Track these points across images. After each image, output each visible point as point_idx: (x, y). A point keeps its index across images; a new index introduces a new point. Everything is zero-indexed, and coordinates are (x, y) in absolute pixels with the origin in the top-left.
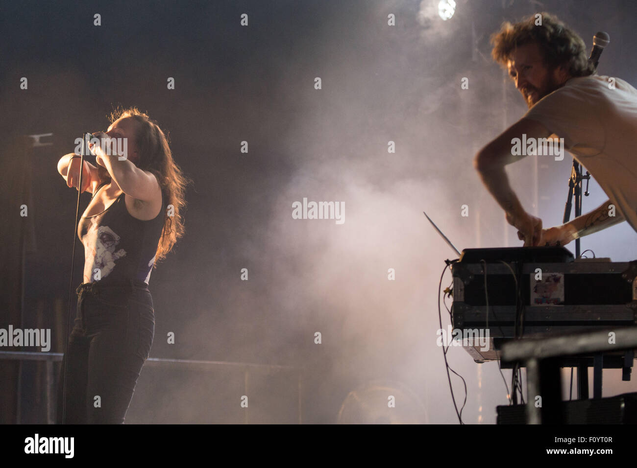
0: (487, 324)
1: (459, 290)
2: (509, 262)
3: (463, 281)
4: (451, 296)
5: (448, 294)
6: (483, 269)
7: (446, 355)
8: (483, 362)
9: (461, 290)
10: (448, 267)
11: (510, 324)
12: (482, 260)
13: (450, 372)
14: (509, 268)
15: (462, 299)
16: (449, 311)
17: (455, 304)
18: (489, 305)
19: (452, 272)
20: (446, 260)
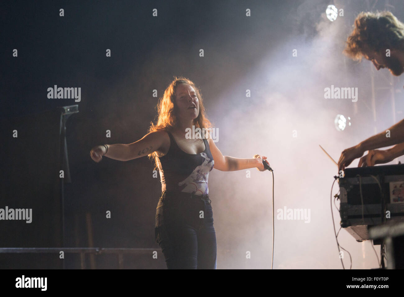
0: (363, 216)
1: (344, 196)
2: (375, 175)
3: (346, 190)
4: (339, 200)
5: (337, 198)
6: (359, 180)
7: (338, 238)
8: (361, 241)
9: (345, 195)
10: (336, 180)
11: (377, 216)
12: (358, 175)
13: (340, 249)
14: (376, 179)
15: (346, 201)
16: (338, 209)
17: (342, 204)
18: (364, 204)
19: (339, 183)
20: (334, 176)
